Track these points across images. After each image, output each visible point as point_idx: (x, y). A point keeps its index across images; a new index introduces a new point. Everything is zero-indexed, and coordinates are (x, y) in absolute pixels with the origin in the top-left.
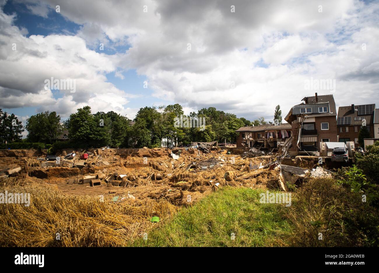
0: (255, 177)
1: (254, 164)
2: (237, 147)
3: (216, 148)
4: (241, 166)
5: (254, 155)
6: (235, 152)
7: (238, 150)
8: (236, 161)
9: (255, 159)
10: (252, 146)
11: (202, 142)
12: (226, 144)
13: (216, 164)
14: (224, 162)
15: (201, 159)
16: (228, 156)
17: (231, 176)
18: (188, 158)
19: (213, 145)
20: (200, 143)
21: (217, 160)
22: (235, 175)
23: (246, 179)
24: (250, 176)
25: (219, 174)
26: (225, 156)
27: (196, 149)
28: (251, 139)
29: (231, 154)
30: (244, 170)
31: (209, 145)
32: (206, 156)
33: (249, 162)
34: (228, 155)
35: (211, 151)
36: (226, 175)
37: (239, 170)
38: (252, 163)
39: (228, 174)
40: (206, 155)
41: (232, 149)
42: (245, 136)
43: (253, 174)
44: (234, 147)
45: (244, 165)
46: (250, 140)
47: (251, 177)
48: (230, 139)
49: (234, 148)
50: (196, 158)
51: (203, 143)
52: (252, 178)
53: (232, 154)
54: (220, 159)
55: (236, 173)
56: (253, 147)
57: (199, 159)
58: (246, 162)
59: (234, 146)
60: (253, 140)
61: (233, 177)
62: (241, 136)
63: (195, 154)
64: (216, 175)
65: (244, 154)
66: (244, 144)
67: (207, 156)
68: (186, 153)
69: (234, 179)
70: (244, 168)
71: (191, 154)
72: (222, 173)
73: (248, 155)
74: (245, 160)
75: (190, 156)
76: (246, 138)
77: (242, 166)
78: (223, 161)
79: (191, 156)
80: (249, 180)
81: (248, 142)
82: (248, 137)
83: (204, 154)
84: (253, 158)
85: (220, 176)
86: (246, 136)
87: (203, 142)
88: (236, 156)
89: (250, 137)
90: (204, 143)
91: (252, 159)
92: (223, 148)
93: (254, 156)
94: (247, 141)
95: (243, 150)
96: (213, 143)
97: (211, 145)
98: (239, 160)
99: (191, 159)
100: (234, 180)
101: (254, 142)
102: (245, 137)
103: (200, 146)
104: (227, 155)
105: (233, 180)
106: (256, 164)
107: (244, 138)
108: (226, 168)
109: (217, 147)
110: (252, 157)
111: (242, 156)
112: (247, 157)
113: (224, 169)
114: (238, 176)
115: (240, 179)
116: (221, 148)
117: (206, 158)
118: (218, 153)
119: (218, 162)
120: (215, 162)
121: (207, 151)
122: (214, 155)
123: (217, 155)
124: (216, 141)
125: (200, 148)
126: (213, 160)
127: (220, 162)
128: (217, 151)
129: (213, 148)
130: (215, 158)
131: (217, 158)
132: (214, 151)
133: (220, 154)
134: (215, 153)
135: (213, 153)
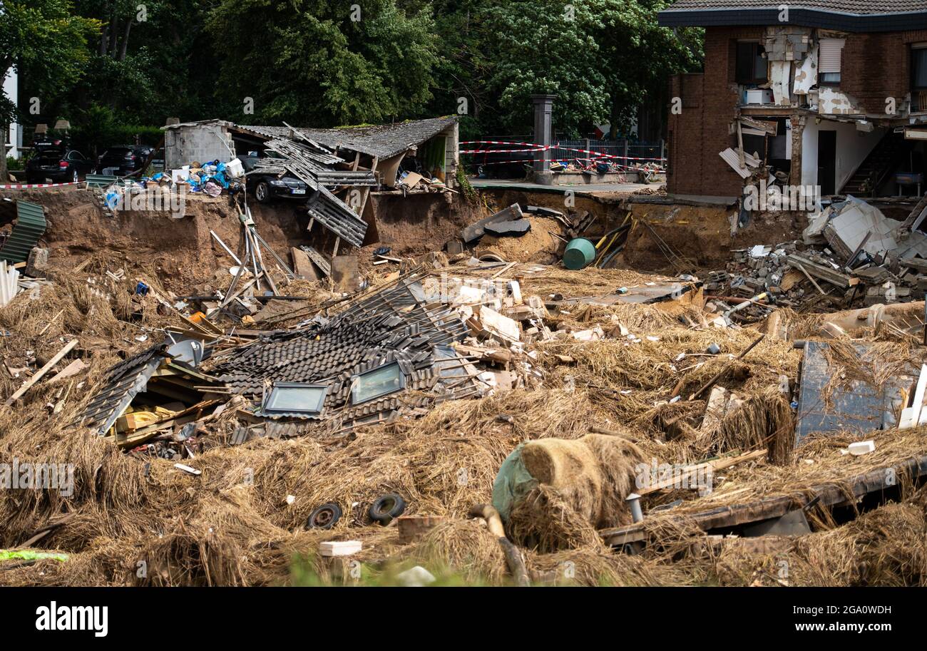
0: (842, 514)
1: (851, 374)
2: (670, 188)
3: (438, 196)
4: (705, 395)
5: (860, 287)
6: (641, 242)
7: (674, 218)
8: (654, 339)
9: (862, 320)
10: (839, 184)
11: (288, 129)
12: (555, 155)
13: (426, 365)
14: (517, 347)
15: (267, 313)
16: (568, 290)
17: (567, 491)
18: (125, 300)
19: (408, 166)
20: (259, 130)
21: (433, 316)
22: (622, 483)
23: (743, 530)
24: (791, 506)
25: (443, 466)
26: (534, 281)
27: (218, 198)
28: (832, 103)
29: (604, 259)
30: (731, 437)
31: (366, 160)
32: (320, 274)
33: (794, 356)
34: (572, 275)
35: (381, 226)
36: (521, 478)
37: (673, 433)
38: (820, 369)
39: (539, 464)
40: (325, 266)
41: (613, 206)
42: (767, 65)
43: (828, 476)
44: (640, 187)
45: (736, 378)
46: (822, 118)
47: (796, 514)
48: (594, 97)
49: (644, 201)
50: (213, 298)
51: (296, 141)
52: (814, 528)
53: (612, 264)
54: (469, 312)
55: (625, 461)
56: (844, 191)
57: (246, 311)
58: (759, 351)
59: (641, 178)
60: (851, 121)
61: (588, 504)
62: (722, 65)
63: (206, 255)
64: (408, 481)
65: (747, 266)
66: (754, 161)
67: (338, 277)
68: (99, 240)
69: (601, 523)
70: (730, 413)
71: (156, 249)
72: (484, 456)
73: (789, 282)
74: (753, 329)
75: (142, 279)
76: (781, 95)
77: (717, 393)
78: (510, 329)
79: (162, 275)
80: (768, 540)
81: (797, 141)
82: (803, 86)
83: (303, 256)
84: (836, 316)
85: (453, 489)
86: (779, 75)
87: (299, 122)
88: (655, 284)
89: (821, 82)
90: (314, 137)
91: (836, 323)
92: (522, 197)
93: (859, 298)
94: (782, 130)
95: (734, 218)
96: (411, 135)
97: (386, 163)
98: (680, 331)
99: (161, 308)
100: (607, 540)
101: (862, 134)
102: (762, 82)
103: (265, 166)
104: (561, 274)
105: (595, 538)
106: (869, 380)
107: (755, 97)
108: (526, 408)
109: (447, 188)
110: (835, 307)
111: (721, 293)
112: (776, 300)
113: (502, 421)
114: (654, 499)
115: (667, 531)
116: (498, 192)
117: (323, 295)
118: (462, 255)
119: (452, 344)
120: (410, 340)
121: (333, 226)
122: (409, 265)
123: (449, 268)
124: (447, 123)
125: (257, 191)
126: (399, 325)
127: (469, 344)
128: (449, 223)
129: (410, 197)
130: (418, 305)
131: (443, 304)
132: (417, 226)
133: (476, 262)
134: (429, 250)
135: (401, 254)
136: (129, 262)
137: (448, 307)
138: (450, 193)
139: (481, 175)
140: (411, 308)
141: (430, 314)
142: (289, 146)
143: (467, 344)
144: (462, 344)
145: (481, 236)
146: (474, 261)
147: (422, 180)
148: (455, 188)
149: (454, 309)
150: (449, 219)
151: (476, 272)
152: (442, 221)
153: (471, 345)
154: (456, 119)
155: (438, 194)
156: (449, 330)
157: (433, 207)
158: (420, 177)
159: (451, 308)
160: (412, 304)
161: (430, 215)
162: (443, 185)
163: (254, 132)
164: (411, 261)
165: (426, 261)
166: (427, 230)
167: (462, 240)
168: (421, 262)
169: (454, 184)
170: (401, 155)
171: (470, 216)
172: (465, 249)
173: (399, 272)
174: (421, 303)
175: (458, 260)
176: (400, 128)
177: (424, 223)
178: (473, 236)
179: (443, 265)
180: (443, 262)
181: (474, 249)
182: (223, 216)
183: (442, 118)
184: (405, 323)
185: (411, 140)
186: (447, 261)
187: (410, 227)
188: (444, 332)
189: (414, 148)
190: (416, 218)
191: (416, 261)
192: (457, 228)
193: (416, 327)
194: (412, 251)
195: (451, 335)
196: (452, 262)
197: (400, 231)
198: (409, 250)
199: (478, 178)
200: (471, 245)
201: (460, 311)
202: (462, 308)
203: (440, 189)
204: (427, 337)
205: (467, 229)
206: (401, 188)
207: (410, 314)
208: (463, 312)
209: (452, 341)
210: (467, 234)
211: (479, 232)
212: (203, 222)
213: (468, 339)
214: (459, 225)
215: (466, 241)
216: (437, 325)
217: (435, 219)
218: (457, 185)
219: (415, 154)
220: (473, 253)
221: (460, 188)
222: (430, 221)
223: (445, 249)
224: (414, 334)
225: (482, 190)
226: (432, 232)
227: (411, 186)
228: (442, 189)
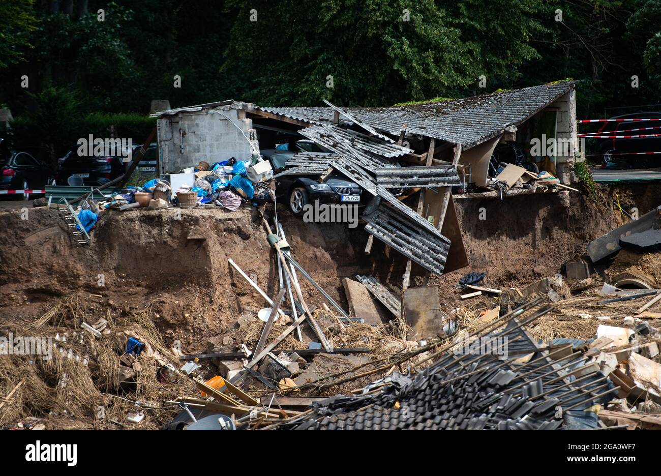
3: (549, 197)
11: (331, 110)
15: (313, 374)
18: (110, 362)
19: (505, 155)
21: (561, 369)
27: (240, 215)
31: (445, 150)
32: (386, 314)
35: (472, 245)
40: (394, 306)
50: (237, 356)
51: (343, 126)
54: (612, 362)
57: (283, 372)
63: (222, 293)
67: (412, 317)
68: (69, 280)
71: (153, 289)
75: (135, 332)
79: (162, 325)
83: (359, 289)
90: (369, 120)
96: (507, 112)
97: (472, 152)
99: (162, 373)
103: (301, 164)
109: (561, 184)
116: (637, 188)
117: (393, 345)
118: (589, 281)
119: (593, 409)
120: (531, 404)
121: (401, 246)
122: (512, 299)
123: (571, 300)
124: (558, 91)
125: (292, 200)
126: (513, 383)
127: (617, 408)
128: (567, 235)
129: (509, 199)
130: (538, 353)
131: (575, 351)
132: (521, 241)
133: (611, 291)
134: (539, 275)
135: (499, 282)
136: (114, 309)
137: (581, 355)
138: (567, 192)
139: (609, 164)
140: (527, 358)
141: (556, 367)
142: (334, 134)
143: (613, 409)
144: (606, 408)
145: (614, 253)
146: (608, 289)
147: (525, 175)
148: (573, 184)
149: (590, 358)
150: (566, 230)
151: (612, 305)
152: (557, 233)
153: (620, 410)
154: (571, 85)
155: (550, 193)
156: (587, 388)
157: (542, 213)
158: (523, 170)
159: (586, 357)
160: (529, 352)
161: (539, 225)
162: (556, 181)
163: (283, 116)
164: (515, 292)
165: (537, 291)
166: (534, 246)
167: (587, 258)
168: (530, 293)
169: (571, 179)
170: (494, 140)
171: (597, 224)
172: (592, 272)
173: (498, 308)
174: (542, 350)
175: (586, 288)
176: (491, 102)
177: (530, 236)
178: (603, 253)
179: (564, 297)
180: (562, 292)
181: (606, 272)
182: (245, 237)
183: (552, 84)
184: (522, 380)
185: (508, 119)
186: (568, 291)
187: (511, 243)
188: (580, 391)
189: (513, 130)
190: (519, 230)
191: (523, 291)
192: (579, 242)
193: (538, 385)
194: (516, 278)
195: (589, 395)
196: (576, 292)
197: (496, 250)
198: (510, 277)
199: (605, 168)
200: (600, 266)
201: (599, 361)
202: (602, 357)
203: (551, 186)
204: (556, 399)
205: (594, 243)
206: (496, 188)
207: (527, 368)
208: (603, 362)
209: (592, 404)
210: (594, 251)
211: (611, 247)
212: (218, 247)
213: (615, 401)
214: (582, 238)
215: (593, 259)
216: (567, 382)
217: (547, 231)
218: (576, 179)
219: (514, 138)
220: (605, 278)
221: (581, 185)
222: (539, 233)
223: (563, 271)
224: (535, 396)
225: (613, 185)
226: (542, 248)
227: (510, 184)
228: (554, 186)
